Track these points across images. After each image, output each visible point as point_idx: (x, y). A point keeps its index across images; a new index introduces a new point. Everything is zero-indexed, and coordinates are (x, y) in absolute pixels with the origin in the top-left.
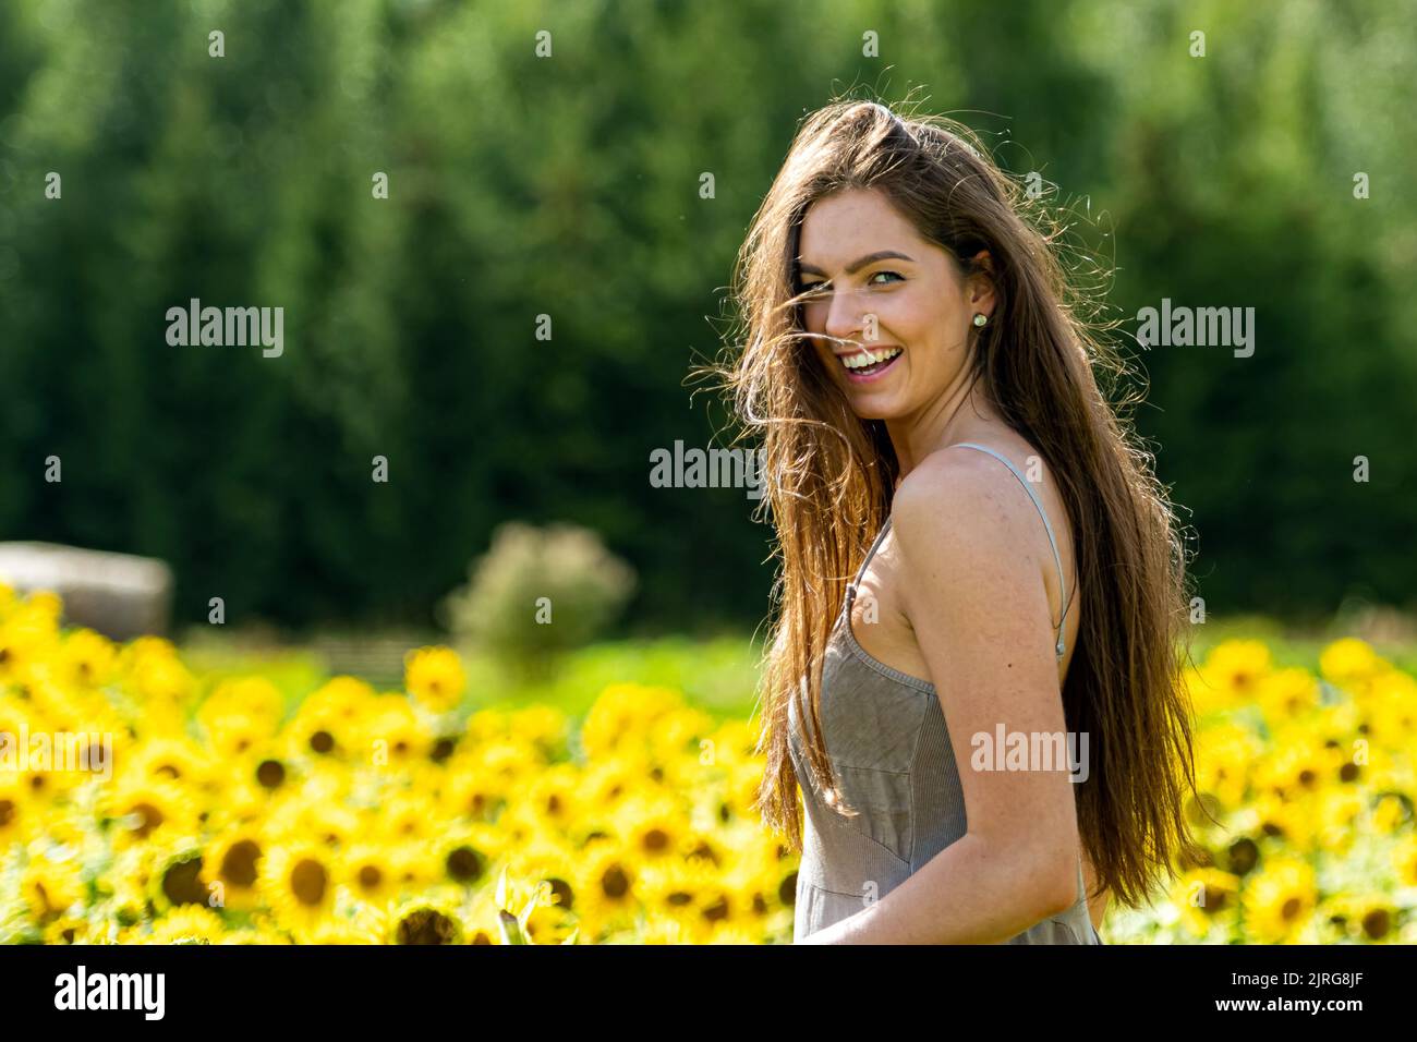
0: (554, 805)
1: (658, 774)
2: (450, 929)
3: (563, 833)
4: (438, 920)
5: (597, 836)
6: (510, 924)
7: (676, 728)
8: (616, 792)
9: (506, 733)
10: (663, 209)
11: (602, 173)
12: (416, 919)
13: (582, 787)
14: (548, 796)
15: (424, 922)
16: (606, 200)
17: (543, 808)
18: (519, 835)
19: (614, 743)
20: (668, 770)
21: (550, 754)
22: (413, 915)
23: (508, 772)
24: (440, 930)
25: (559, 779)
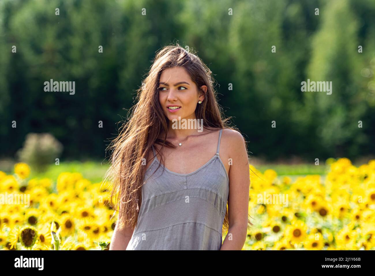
0: (51, 204)
1: (77, 196)
2: (34, 233)
3: (56, 211)
4: (31, 231)
5: (64, 212)
6: (54, 235)
7: (81, 184)
8: (66, 201)
9: (38, 185)
10: (75, 54)
11: (59, 45)
12: (26, 231)
13: (58, 199)
14: (50, 202)
15: (28, 231)
16: (60, 52)
17: (49, 205)
18: (44, 211)
19: (65, 188)
20: (80, 196)
21: (50, 191)
22: (25, 230)
23: (39, 195)
24: (32, 233)
25: (52, 197)
